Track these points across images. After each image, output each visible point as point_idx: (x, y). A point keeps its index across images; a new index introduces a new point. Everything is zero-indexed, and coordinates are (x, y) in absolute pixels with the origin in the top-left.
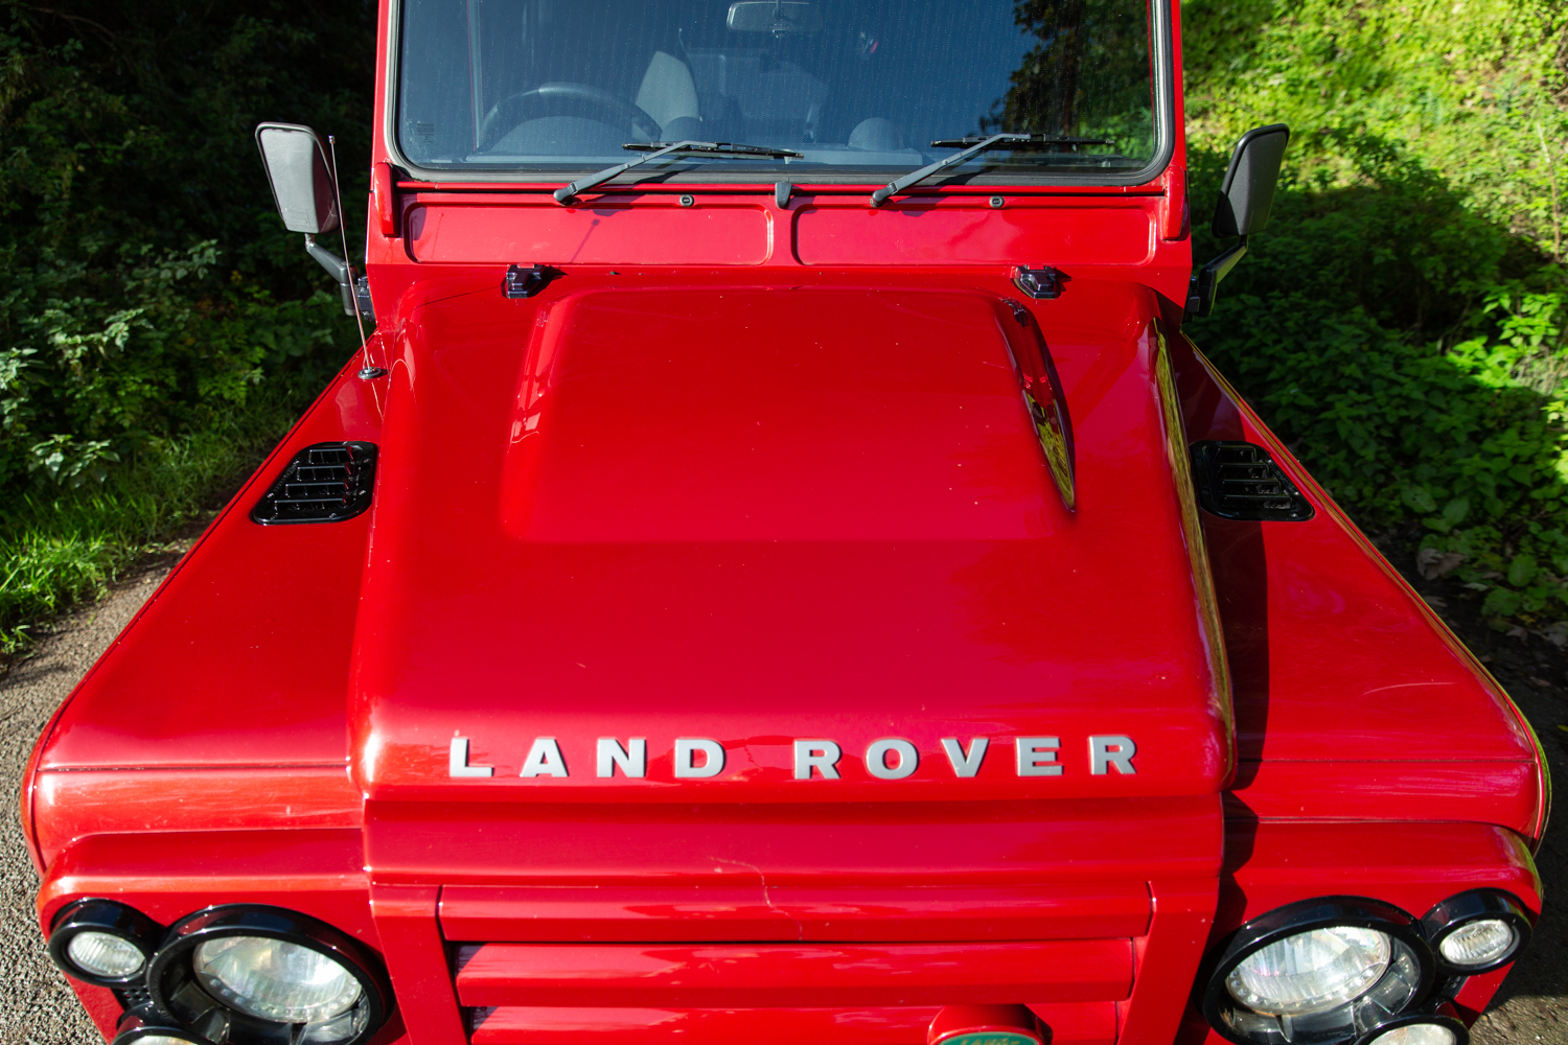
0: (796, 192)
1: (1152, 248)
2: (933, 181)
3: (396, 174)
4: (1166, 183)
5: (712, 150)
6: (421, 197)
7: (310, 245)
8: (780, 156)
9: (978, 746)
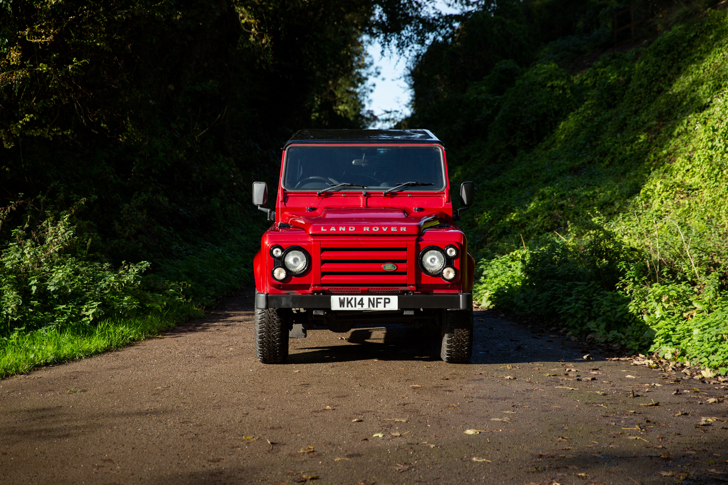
0: (367, 193)
1: (444, 205)
2: (396, 191)
3: (284, 190)
4: (445, 191)
5: (350, 186)
6: (288, 195)
7: (259, 208)
8: (363, 187)
9: (387, 228)
